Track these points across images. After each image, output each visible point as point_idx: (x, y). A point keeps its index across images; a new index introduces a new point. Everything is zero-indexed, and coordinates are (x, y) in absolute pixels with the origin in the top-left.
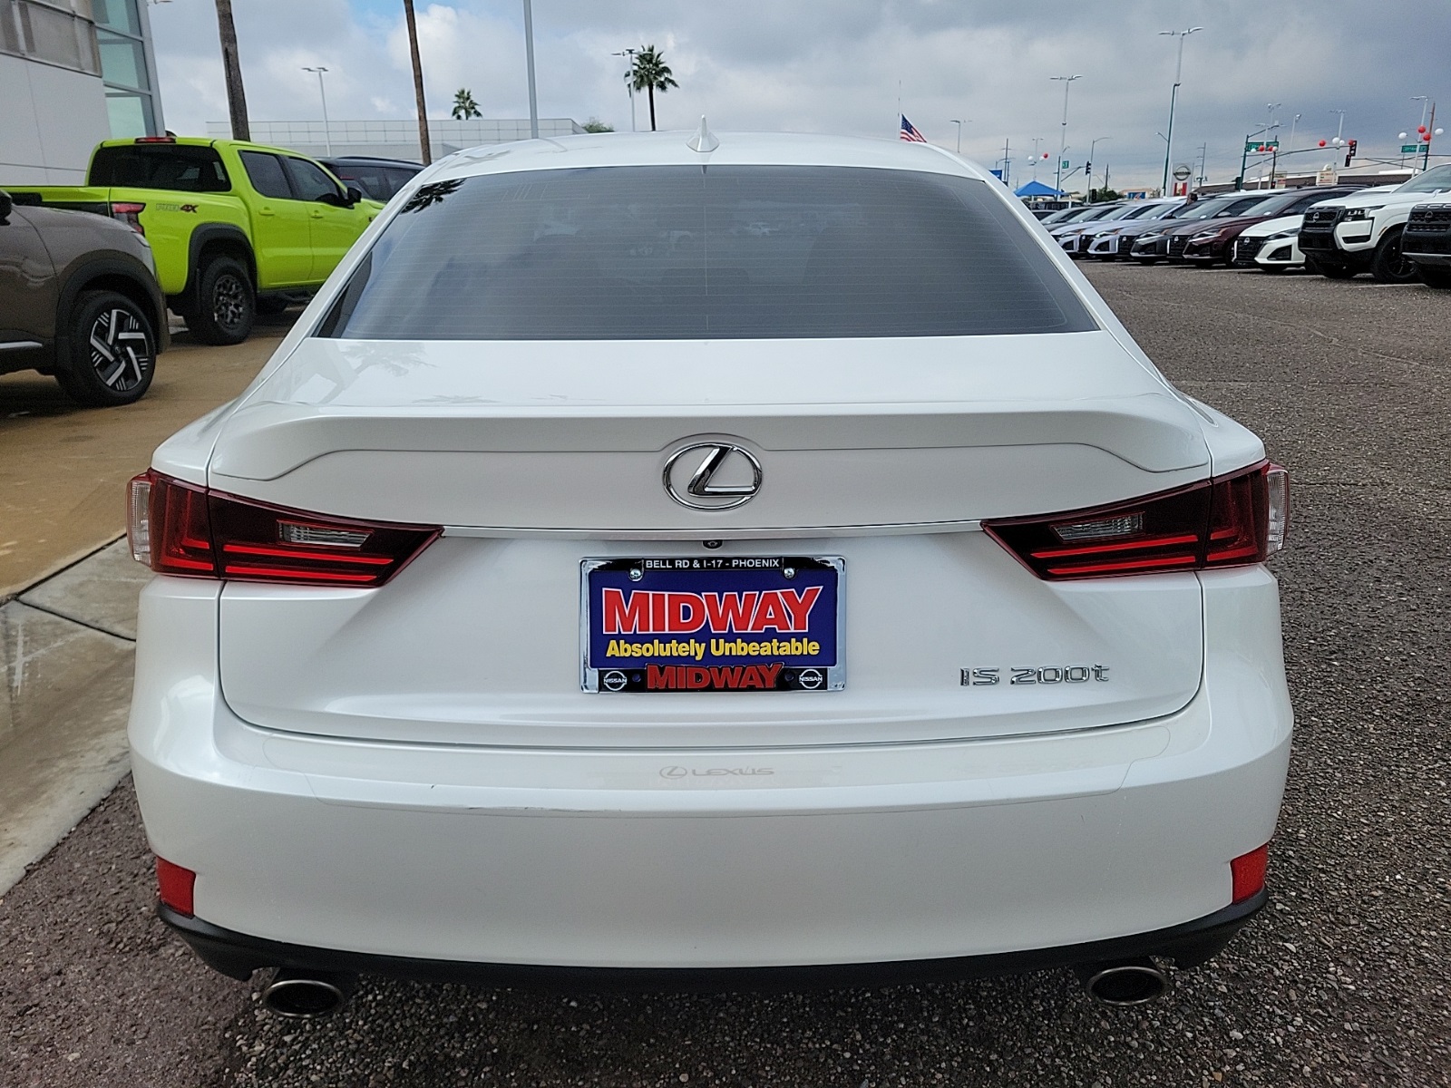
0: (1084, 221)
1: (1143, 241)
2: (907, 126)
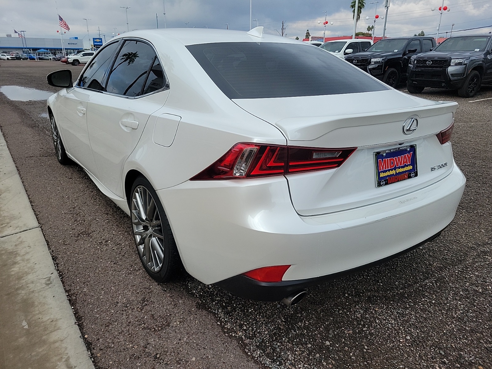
2: (61, 19)
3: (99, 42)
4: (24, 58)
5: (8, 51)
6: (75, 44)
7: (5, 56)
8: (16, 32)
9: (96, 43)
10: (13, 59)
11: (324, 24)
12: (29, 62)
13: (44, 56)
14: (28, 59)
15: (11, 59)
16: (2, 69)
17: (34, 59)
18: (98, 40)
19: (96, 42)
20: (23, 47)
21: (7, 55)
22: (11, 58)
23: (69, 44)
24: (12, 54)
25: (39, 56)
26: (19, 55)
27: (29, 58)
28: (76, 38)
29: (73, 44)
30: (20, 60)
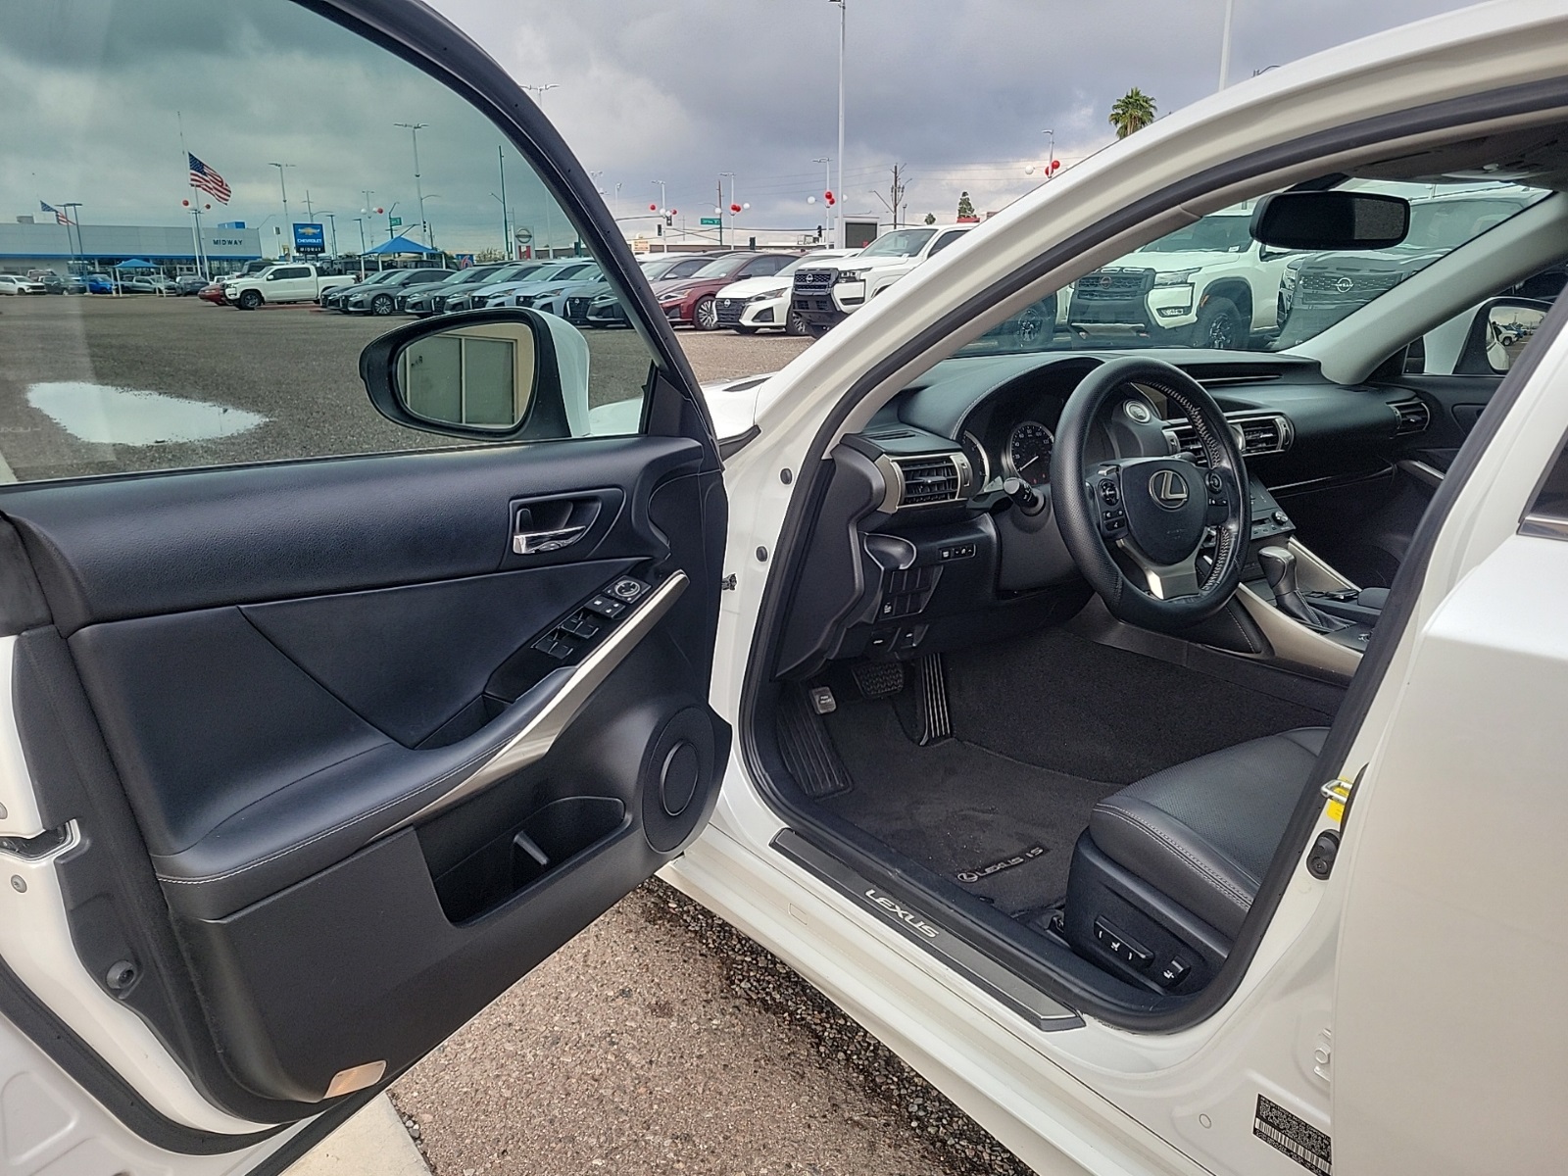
0: (502, 282)
1: (599, 304)
2: (197, 165)
3: (314, 236)
4: (72, 289)
5: (22, 268)
6: (236, 243)
7: (14, 282)
8: (46, 208)
9: (303, 241)
10: (37, 292)
11: (1047, 173)
12: (91, 300)
13: (137, 281)
14: (85, 291)
15: (30, 290)
16: (3, 323)
17: (103, 291)
18: (310, 231)
19: (304, 236)
20: (70, 253)
21: (18, 279)
22: (33, 287)
23: (216, 243)
24: (35, 275)
25: (122, 283)
26: (59, 280)
27: (88, 289)
28: (241, 225)
29: (230, 242)
30: (62, 294)
